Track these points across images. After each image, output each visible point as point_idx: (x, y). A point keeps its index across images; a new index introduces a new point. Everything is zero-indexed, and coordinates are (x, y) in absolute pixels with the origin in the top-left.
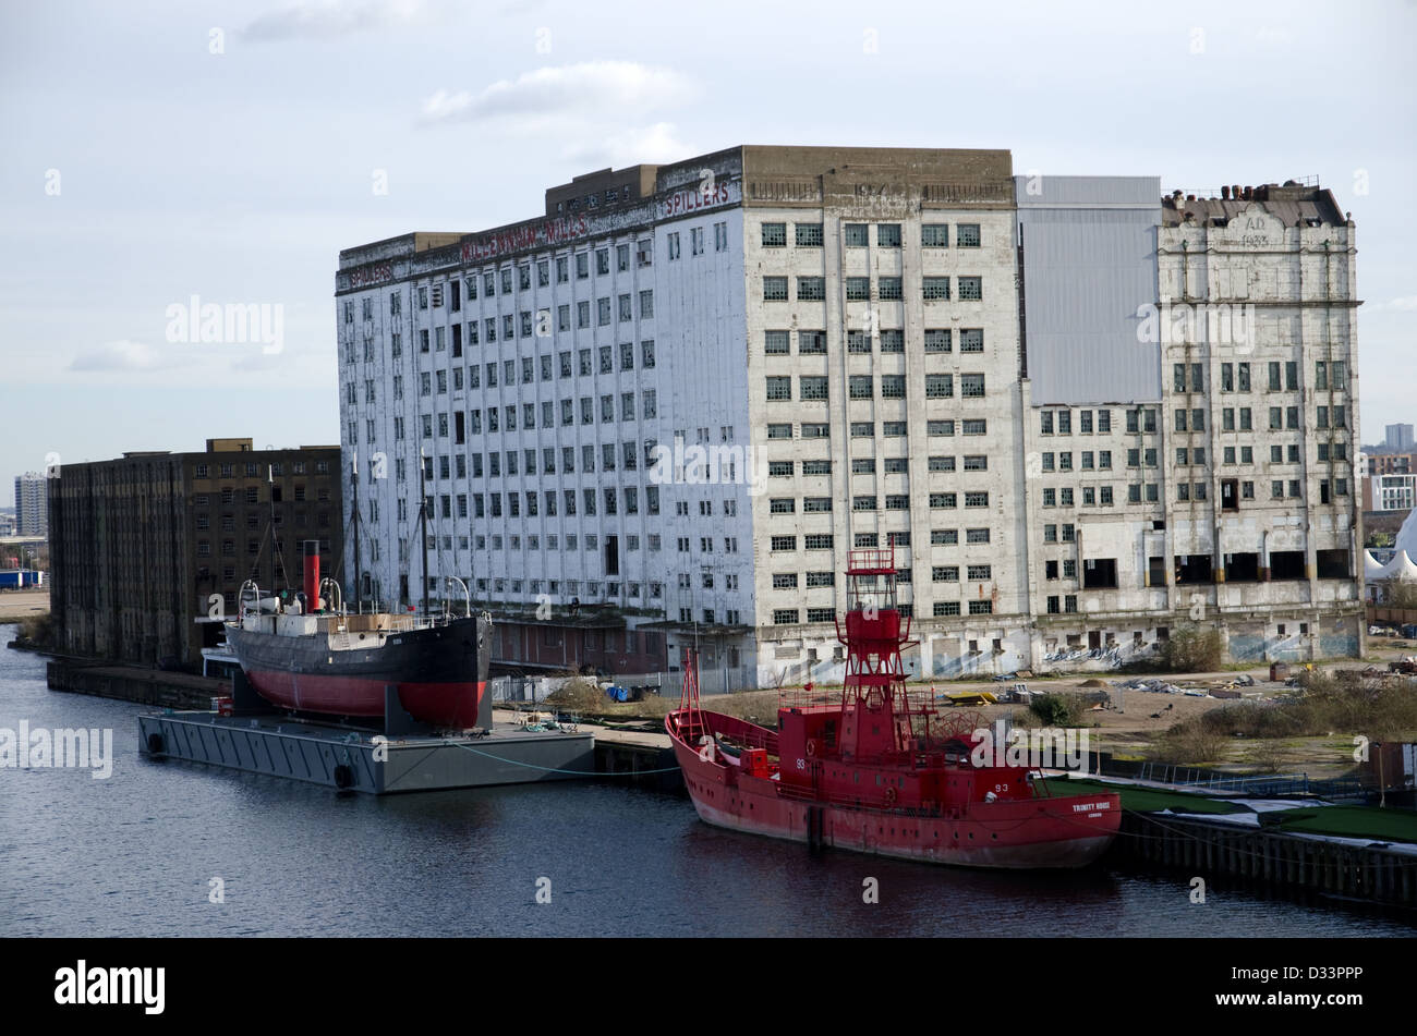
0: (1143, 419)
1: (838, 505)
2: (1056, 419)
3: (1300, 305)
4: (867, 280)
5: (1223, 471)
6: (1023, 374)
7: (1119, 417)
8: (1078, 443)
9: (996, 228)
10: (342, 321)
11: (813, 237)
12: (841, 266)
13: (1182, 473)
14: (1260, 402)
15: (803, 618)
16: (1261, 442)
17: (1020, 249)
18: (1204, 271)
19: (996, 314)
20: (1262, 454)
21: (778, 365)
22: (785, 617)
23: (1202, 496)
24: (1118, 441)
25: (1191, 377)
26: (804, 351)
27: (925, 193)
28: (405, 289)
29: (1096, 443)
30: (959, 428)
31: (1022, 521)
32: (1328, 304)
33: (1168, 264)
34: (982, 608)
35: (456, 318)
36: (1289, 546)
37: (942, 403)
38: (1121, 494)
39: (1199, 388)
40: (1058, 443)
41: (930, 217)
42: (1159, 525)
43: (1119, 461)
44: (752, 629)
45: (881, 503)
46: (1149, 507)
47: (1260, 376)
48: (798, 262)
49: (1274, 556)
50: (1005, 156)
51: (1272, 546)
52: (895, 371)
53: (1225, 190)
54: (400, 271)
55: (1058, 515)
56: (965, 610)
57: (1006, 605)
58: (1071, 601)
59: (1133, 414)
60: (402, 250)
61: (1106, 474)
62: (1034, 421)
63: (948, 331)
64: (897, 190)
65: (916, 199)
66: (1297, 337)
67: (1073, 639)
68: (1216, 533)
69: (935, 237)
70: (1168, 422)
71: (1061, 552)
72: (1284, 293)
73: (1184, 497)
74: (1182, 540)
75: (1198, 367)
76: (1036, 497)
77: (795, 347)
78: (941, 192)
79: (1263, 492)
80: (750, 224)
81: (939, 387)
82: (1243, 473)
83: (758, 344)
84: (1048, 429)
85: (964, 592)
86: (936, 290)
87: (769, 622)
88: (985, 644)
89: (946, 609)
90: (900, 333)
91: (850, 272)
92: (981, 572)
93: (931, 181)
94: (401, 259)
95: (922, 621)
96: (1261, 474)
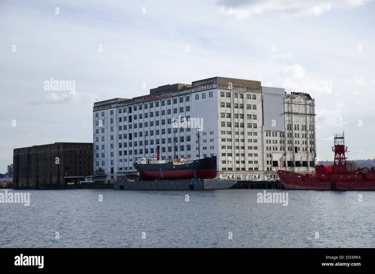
0: (282, 134)
1: (233, 148)
2: (268, 133)
3: (306, 114)
4: (237, 104)
5: (295, 145)
6: (263, 124)
7: (278, 133)
8: (272, 138)
9: (259, 96)
10: (95, 117)
11: (229, 95)
12: (233, 101)
13: (288, 145)
14: (301, 132)
15: (227, 170)
16: (301, 140)
17: (263, 100)
18: (291, 107)
19: (258, 112)
20: (301, 142)
21: (223, 120)
22: (224, 169)
23: (292, 150)
24: (278, 138)
25: (290, 127)
26: (227, 117)
27: (247, 88)
28: (115, 110)
29: (275, 138)
30: (253, 134)
31: (263, 153)
32: (311, 115)
33: (286, 105)
34: (256, 169)
35: (130, 114)
36: (305, 160)
37: (250, 129)
38: (279, 148)
39: (291, 129)
40: (269, 138)
41: (248, 93)
42: (285, 155)
43: (278, 142)
44: (218, 171)
45: (240, 148)
46: (283, 151)
47: (300, 128)
48: (227, 100)
49: (303, 162)
50: (260, 82)
51: (303, 160)
52: (242, 122)
53: (292, 93)
54: (113, 106)
55: (269, 152)
56: (254, 169)
57: (260, 169)
58: (271, 168)
59: (281, 133)
60: (114, 102)
61: (276, 145)
62: (265, 133)
63: (251, 115)
64: (243, 87)
65: (246, 89)
66: (306, 120)
67: (271, 176)
68: (294, 157)
69: (249, 97)
70: (286, 135)
71: (269, 159)
72: (304, 112)
73: (289, 150)
74: (288, 158)
75: (291, 125)
76: (265, 148)
77: (226, 116)
78: (250, 88)
79: (301, 149)
80: (219, 92)
81: (250, 126)
82: (298, 146)
83: (220, 115)
84: (267, 135)
85: (253, 166)
86: (249, 107)
87: (221, 170)
88: (257, 176)
89: (251, 169)
90: (243, 115)
91: (235, 103)
92: (256, 162)
93: (248, 86)
94: (114, 103)
95: (247, 171)
96: (301, 146)
